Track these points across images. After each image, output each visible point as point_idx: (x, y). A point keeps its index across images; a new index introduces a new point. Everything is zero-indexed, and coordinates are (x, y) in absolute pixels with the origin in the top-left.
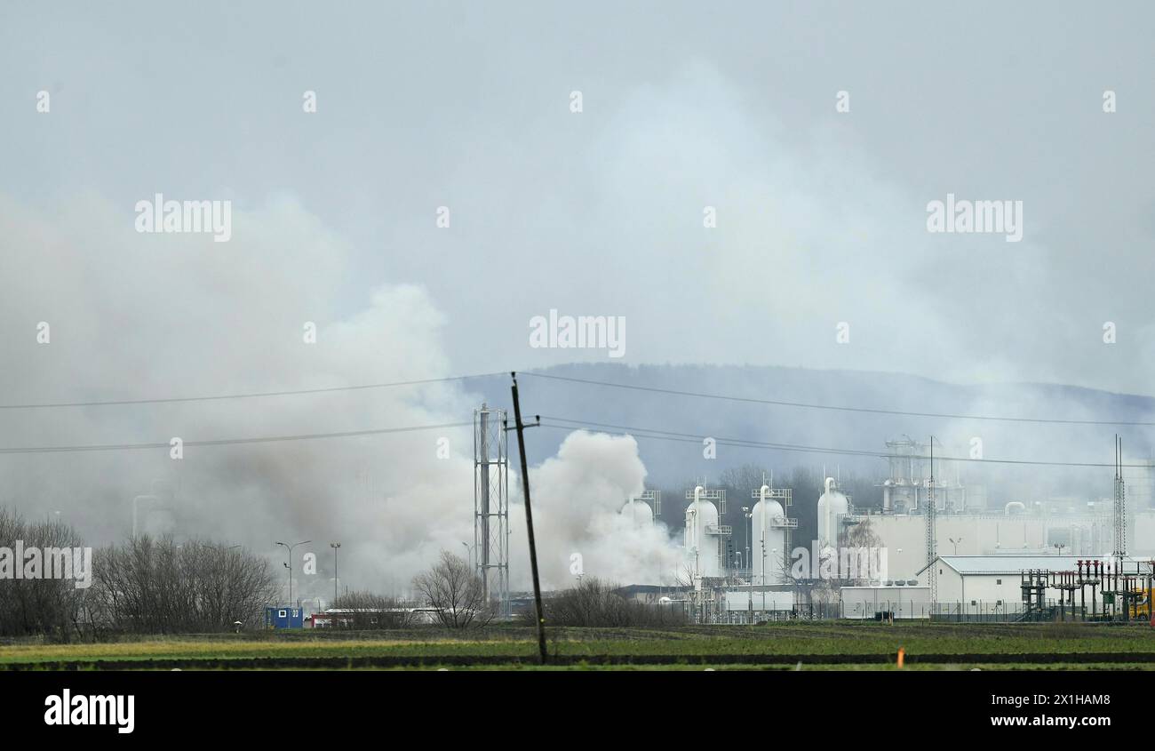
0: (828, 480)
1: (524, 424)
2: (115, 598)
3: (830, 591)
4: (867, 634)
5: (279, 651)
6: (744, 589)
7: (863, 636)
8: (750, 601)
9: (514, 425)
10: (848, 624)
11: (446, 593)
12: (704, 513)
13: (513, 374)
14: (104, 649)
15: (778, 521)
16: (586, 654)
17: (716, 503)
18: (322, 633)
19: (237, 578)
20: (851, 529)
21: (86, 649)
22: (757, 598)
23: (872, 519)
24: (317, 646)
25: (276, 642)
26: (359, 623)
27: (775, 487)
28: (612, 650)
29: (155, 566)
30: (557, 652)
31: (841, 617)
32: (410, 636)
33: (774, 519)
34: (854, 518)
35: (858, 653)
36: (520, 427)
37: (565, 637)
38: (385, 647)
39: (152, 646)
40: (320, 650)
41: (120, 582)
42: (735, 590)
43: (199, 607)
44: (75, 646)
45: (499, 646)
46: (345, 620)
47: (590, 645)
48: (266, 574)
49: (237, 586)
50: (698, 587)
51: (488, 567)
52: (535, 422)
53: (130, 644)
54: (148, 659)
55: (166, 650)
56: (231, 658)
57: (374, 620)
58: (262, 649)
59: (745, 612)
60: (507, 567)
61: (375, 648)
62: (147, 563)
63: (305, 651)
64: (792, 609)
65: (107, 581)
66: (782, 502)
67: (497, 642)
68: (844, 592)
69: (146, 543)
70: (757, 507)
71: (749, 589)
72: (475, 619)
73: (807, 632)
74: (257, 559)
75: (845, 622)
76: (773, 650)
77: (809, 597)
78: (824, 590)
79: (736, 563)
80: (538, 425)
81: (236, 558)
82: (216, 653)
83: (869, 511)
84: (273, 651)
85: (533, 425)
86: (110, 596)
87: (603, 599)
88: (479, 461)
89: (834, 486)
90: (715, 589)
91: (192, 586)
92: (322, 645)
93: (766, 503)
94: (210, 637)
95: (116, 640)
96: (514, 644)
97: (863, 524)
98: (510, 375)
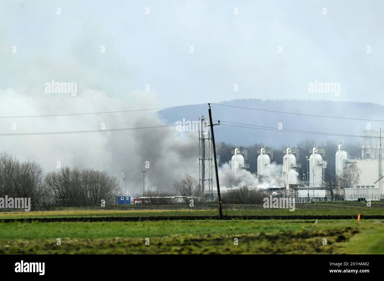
0: (340, 146)
1: (214, 124)
2: (55, 193)
3: (340, 190)
4: (353, 207)
5: (118, 214)
6: (306, 189)
7: (352, 208)
8: (308, 194)
9: (209, 124)
10: (347, 203)
11: (187, 191)
12: (290, 159)
13: (209, 104)
14: (48, 213)
15: (320, 162)
16: (239, 215)
17: (295, 155)
18: (137, 207)
19: (104, 184)
20: (349, 165)
21: (41, 213)
22: (311, 192)
23: (357, 161)
24: (133, 212)
25: (117, 210)
26: (152, 202)
27: (319, 148)
28: (250, 214)
29: (71, 180)
30: (226, 215)
31: (345, 200)
32: (170, 208)
33: (318, 161)
34: (350, 161)
35: (347, 215)
36: (212, 125)
37: (232, 208)
38: (160, 212)
39: (67, 212)
40: (134, 214)
41: (57, 186)
42: (303, 189)
43: (89, 196)
44: (36, 212)
45: (205, 212)
46: (147, 201)
47: (241, 212)
48: (115, 183)
49: (104, 188)
50: (288, 188)
51: (204, 180)
52: (218, 123)
53: (58, 211)
54: (64, 217)
55: (72, 213)
56: (98, 217)
57: (159, 201)
58: (111, 213)
59: (306, 198)
60: (212, 180)
61: (156, 213)
62: (68, 178)
63: (128, 214)
64: (325, 197)
65: (52, 186)
66: (321, 154)
67: (205, 210)
68: (345, 190)
69: (68, 171)
70: (311, 156)
71: (308, 189)
72: (198, 201)
73: (329, 206)
74: (112, 177)
75: (345, 202)
76: (314, 213)
77: (332, 192)
78: (338, 190)
79: (303, 178)
80: (219, 124)
81: (103, 176)
82: (92, 215)
83: (356, 158)
84: (115, 214)
85: (217, 124)
86: (53, 192)
87: (249, 193)
88: (201, 138)
89: (342, 148)
90: (294, 189)
91: (86, 188)
92: (135, 211)
93: (315, 155)
94: (91, 208)
95: (53, 210)
96: (211, 211)
97: (353, 163)
98: (208, 105)
